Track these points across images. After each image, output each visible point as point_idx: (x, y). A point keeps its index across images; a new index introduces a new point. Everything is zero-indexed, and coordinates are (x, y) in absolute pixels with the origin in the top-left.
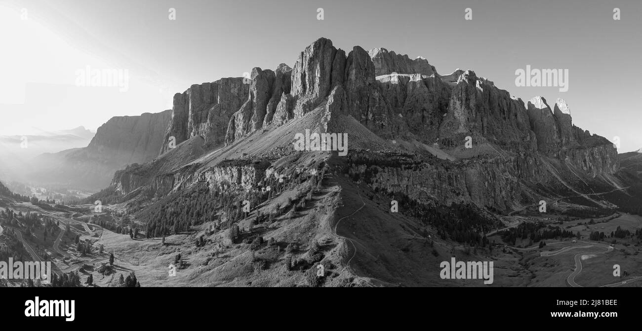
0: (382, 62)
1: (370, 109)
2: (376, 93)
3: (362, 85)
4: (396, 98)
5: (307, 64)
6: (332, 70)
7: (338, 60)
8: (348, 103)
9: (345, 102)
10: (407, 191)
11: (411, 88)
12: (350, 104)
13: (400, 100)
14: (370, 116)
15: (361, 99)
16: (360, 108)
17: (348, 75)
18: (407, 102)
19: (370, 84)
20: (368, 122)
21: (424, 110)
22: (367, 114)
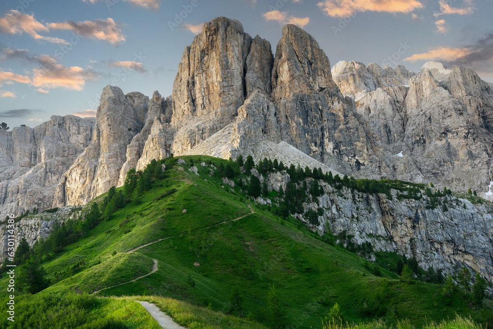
0: (355, 81)
1: (326, 134)
2: (336, 103)
3: (306, 91)
4: (386, 126)
5: (197, 61)
6: (245, 71)
7: (256, 54)
8: (278, 121)
9: (272, 119)
10: (414, 253)
11: (414, 102)
12: (283, 122)
13: (395, 128)
14: (329, 147)
15: (306, 114)
16: (305, 131)
17: (277, 77)
18: (409, 129)
19: (322, 89)
20: (326, 157)
21: (446, 132)
22: (322, 145)
